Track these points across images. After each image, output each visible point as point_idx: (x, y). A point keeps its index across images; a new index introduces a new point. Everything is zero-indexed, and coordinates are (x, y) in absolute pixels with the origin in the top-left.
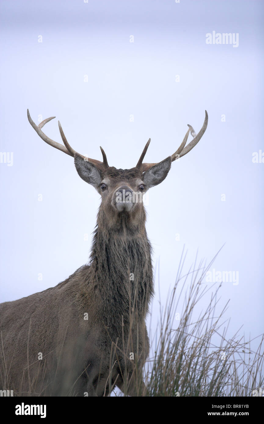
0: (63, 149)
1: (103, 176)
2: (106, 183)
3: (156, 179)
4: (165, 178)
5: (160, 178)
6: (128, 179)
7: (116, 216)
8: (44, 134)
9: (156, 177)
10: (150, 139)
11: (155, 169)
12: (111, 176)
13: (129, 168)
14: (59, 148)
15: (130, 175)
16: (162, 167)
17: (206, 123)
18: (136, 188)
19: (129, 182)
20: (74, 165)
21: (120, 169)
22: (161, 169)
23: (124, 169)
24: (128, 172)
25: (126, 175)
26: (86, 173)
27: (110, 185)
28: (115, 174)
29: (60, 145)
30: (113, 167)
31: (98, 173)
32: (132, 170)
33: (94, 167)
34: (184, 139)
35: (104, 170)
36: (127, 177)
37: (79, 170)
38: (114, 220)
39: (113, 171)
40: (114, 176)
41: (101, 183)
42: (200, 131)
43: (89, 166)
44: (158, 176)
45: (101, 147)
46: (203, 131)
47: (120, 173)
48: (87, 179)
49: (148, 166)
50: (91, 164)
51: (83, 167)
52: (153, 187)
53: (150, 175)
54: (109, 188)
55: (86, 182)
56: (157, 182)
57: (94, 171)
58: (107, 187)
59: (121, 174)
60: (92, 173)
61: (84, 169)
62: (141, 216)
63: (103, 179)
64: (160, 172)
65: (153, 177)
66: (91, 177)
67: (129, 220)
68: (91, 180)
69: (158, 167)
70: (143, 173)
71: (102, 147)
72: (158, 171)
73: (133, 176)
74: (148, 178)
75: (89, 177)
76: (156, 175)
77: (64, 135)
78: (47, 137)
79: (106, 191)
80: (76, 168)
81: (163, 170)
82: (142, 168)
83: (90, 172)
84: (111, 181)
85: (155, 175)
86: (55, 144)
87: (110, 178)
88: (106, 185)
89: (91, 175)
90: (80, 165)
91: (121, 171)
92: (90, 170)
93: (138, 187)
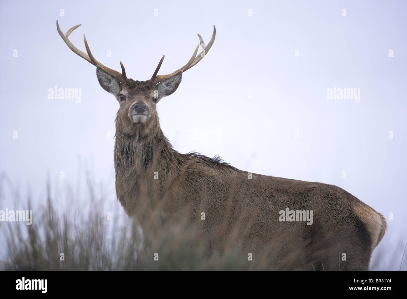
0: (86, 58)
1: (122, 87)
2: (124, 94)
3: (168, 90)
4: (176, 90)
5: (171, 89)
6: (144, 91)
7: (131, 125)
8: (70, 43)
9: (168, 88)
10: (164, 55)
11: (168, 81)
12: (129, 88)
13: (145, 80)
14: (84, 57)
15: (146, 87)
16: (174, 80)
17: (214, 37)
18: (150, 100)
19: (144, 95)
20: (96, 76)
21: (137, 81)
22: (173, 81)
23: (140, 81)
24: (143, 84)
25: (142, 87)
26: (106, 83)
27: (128, 97)
28: (133, 86)
29: (85, 55)
30: (131, 79)
31: (117, 83)
32: (147, 82)
33: (114, 78)
34: (194, 53)
35: (123, 81)
36: (142, 89)
37: (100, 81)
38: (129, 128)
39: (130, 83)
40: (131, 88)
41: (120, 93)
42: (209, 44)
43: (109, 77)
44: (170, 88)
45: (120, 62)
46: (211, 44)
47: (136, 85)
48: (108, 89)
49: (162, 78)
50: (111, 75)
51: (104, 78)
52: (165, 97)
53: (163, 86)
54: (127, 99)
55: (107, 91)
56: (168, 93)
57: (113, 81)
58: (125, 98)
59: (137, 87)
60: (112, 83)
61: (105, 80)
62: (154, 124)
63: (121, 90)
64: (172, 85)
65: (166, 89)
66: (111, 87)
67: (144, 129)
68: (111, 89)
69: (171, 80)
70: (157, 84)
71: (122, 62)
72: (171, 83)
73: (148, 88)
74: (161, 89)
75: (109, 87)
76: (169, 87)
77: (88, 47)
78: (73, 46)
79: (123, 102)
80: (98, 79)
81: (174, 82)
82: (156, 81)
83: (110, 82)
84: (129, 92)
85: (167, 87)
86: (81, 54)
87: (128, 89)
88: (124, 96)
89: (111, 85)
90: (101, 76)
91: (138, 83)
92: (110, 81)
93: (152, 99)
